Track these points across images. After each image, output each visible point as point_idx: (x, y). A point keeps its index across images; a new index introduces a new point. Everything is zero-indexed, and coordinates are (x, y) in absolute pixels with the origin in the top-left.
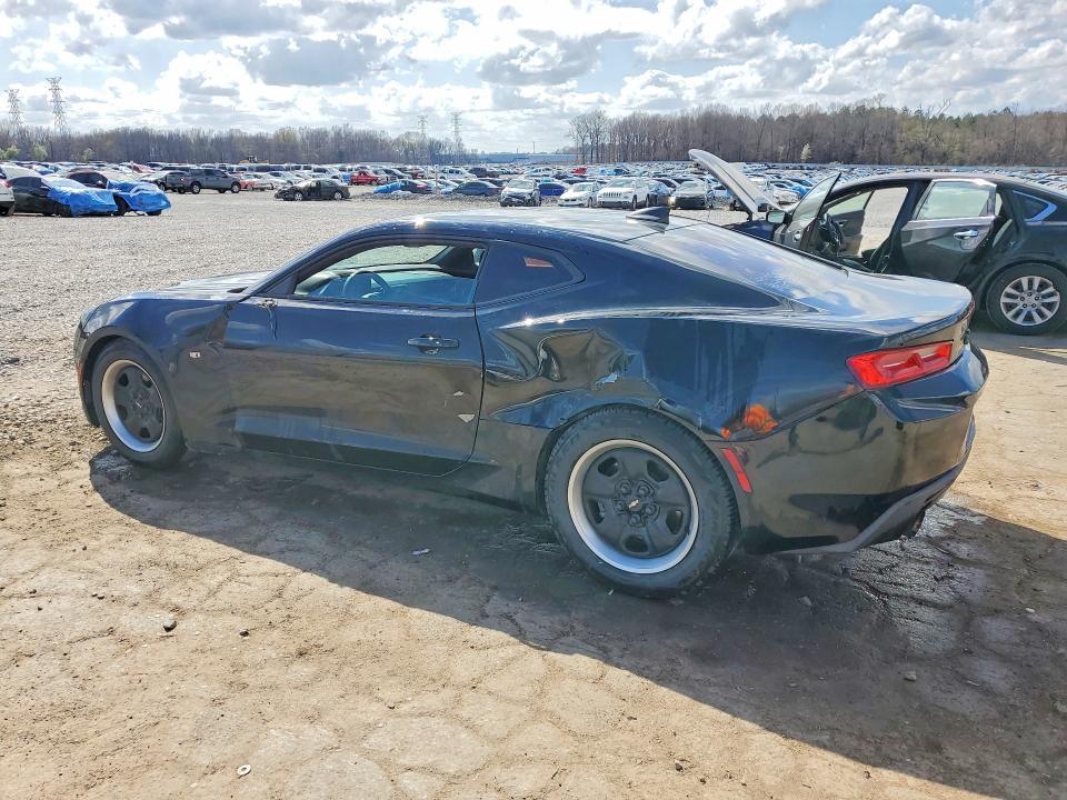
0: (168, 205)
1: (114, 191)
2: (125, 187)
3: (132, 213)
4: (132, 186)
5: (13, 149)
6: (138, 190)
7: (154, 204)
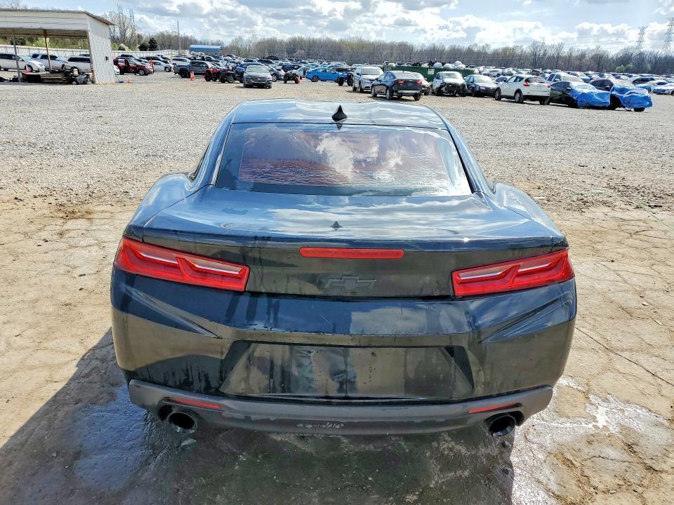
0: (651, 105)
1: (613, 93)
2: (623, 90)
3: (622, 109)
4: (627, 90)
5: (631, 65)
6: (630, 93)
7: (639, 103)
